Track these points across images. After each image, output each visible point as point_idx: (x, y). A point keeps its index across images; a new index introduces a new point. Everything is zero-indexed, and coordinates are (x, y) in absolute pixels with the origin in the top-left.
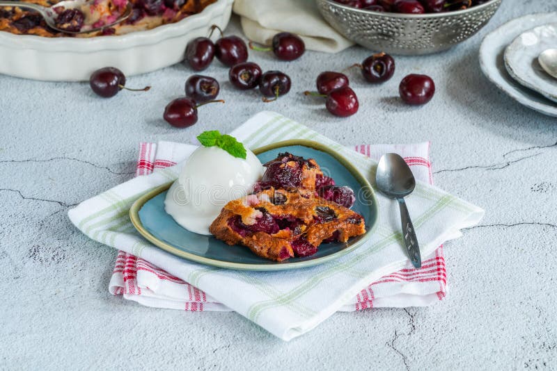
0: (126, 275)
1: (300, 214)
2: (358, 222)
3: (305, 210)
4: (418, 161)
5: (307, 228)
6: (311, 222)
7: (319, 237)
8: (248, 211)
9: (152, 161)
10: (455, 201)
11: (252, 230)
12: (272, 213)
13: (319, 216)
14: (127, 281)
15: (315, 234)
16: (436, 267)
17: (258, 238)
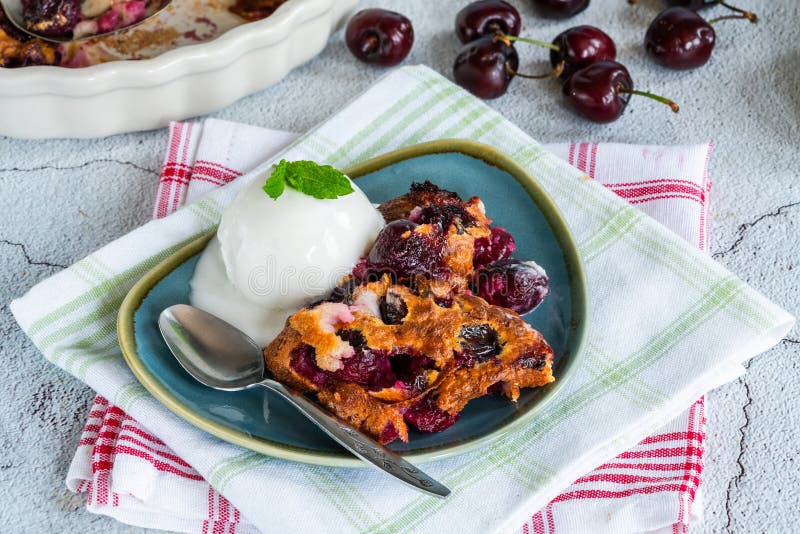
0: (98, 456)
1: (429, 348)
2: (538, 366)
3: (439, 338)
4: (684, 189)
5: (439, 378)
6: (449, 365)
7: (460, 398)
8: (329, 343)
9: (188, 163)
10: (739, 297)
11: (333, 381)
12: (373, 347)
13: (465, 351)
14: (98, 472)
15: (452, 391)
16: (682, 459)
17: (344, 398)
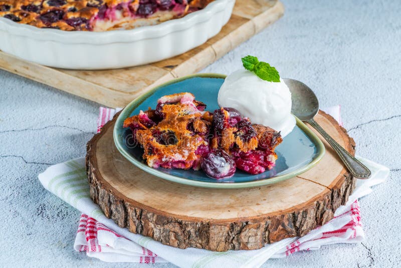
0: (88, 235)
14: (89, 240)
